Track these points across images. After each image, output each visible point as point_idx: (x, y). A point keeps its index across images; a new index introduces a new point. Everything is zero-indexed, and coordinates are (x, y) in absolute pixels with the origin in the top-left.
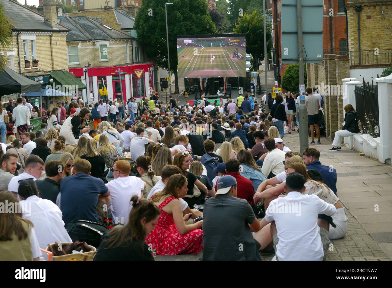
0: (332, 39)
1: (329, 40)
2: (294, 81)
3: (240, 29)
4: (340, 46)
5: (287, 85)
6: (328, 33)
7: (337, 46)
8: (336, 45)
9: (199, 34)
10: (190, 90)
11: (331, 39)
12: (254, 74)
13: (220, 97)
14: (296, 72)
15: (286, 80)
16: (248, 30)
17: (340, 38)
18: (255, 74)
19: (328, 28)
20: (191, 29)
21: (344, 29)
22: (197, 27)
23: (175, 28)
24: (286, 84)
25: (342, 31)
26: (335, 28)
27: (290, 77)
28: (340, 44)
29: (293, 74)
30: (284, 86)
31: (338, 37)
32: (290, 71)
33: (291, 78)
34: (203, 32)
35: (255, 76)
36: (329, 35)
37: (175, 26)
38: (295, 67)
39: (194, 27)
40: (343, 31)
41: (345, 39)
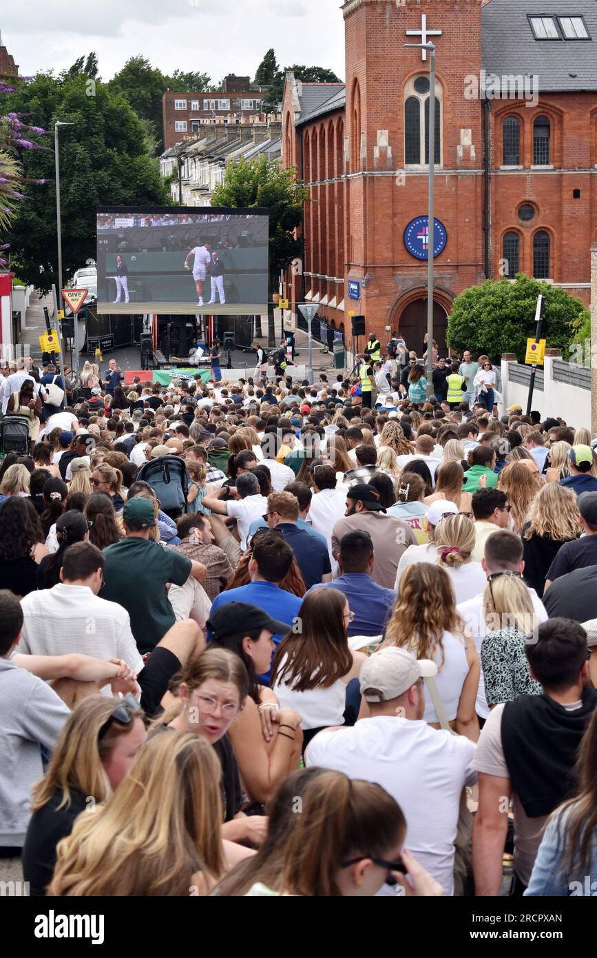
0: (488, 230)
1: (480, 232)
2: (482, 329)
3: (231, 195)
4: (505, 246)
5: (465, 339)
6: (480, 213)
7: (498, 246)
8: (496, 244)
9: (130, 204)
10: (101, 344)
11: (485, 229)
12: (306, 309)
13: (205, 363)
14: (488, 309)
15: (460, 327)
16: (253, 200)
17: (504, 228)
18: (309, 309)
19: (480, 203)
20: (110, 190)
21: (516, 205)
22: (124, 186)
23: (73, 185)
24: (461, 336)
25: (511, 212)
26: (496, 204)
27: (472, 320)
28: (504, 241)
29: (481, 313)
30: (456, 340)
31: (502, 223)
32: (470, 304)
33: (475, 322)
34: (139, 199)
35: (309, 313)
36: (480, 220)
37: (70, 182)
38: (483, 295)
39: (118, 185)
40: (514, 210)
41: (515, 231)
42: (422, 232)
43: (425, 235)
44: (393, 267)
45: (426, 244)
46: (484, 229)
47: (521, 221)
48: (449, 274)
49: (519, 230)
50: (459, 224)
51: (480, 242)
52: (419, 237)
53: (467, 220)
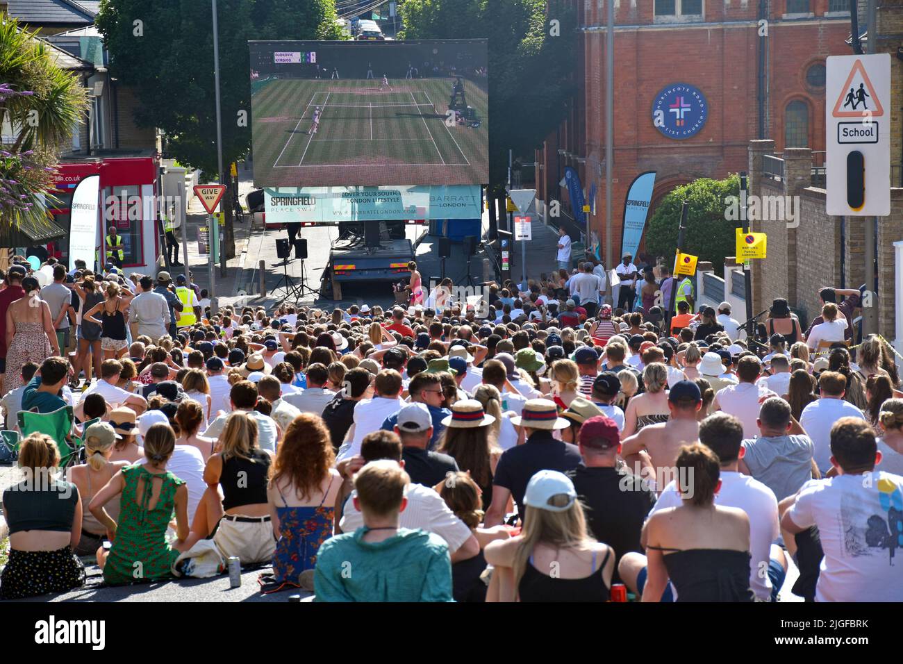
0: (764, 99)
1: (753, 103)
6: (753, 78)
7: (778, 121)
8: (775, 117)
11: (761, 99)
17: (787, 96)
19: (753, 64)
21: (803, 66)
25: (796, 75)
26: (775, 64)
31: (783, 90)
36: (753, 87)
40: (801, 72)
41: (802, 99)
42: (675, 104)
43: (680, 108)
44: (638, 149)
45: (680, 119)
46: (759, 99)
47: (810, 87)
48: (713, 157)
49: (807, 99)
50: (725, 92)
51: (753, 115)
52: (671, 110)
53: (735, 87)
